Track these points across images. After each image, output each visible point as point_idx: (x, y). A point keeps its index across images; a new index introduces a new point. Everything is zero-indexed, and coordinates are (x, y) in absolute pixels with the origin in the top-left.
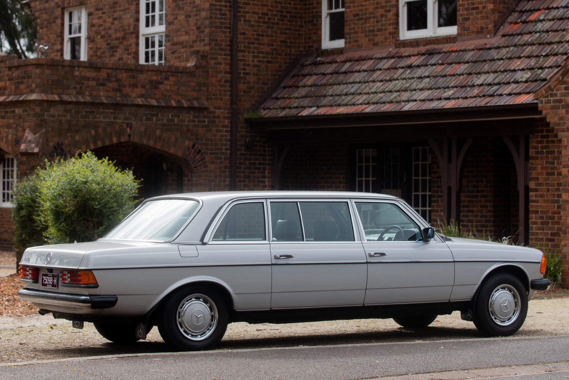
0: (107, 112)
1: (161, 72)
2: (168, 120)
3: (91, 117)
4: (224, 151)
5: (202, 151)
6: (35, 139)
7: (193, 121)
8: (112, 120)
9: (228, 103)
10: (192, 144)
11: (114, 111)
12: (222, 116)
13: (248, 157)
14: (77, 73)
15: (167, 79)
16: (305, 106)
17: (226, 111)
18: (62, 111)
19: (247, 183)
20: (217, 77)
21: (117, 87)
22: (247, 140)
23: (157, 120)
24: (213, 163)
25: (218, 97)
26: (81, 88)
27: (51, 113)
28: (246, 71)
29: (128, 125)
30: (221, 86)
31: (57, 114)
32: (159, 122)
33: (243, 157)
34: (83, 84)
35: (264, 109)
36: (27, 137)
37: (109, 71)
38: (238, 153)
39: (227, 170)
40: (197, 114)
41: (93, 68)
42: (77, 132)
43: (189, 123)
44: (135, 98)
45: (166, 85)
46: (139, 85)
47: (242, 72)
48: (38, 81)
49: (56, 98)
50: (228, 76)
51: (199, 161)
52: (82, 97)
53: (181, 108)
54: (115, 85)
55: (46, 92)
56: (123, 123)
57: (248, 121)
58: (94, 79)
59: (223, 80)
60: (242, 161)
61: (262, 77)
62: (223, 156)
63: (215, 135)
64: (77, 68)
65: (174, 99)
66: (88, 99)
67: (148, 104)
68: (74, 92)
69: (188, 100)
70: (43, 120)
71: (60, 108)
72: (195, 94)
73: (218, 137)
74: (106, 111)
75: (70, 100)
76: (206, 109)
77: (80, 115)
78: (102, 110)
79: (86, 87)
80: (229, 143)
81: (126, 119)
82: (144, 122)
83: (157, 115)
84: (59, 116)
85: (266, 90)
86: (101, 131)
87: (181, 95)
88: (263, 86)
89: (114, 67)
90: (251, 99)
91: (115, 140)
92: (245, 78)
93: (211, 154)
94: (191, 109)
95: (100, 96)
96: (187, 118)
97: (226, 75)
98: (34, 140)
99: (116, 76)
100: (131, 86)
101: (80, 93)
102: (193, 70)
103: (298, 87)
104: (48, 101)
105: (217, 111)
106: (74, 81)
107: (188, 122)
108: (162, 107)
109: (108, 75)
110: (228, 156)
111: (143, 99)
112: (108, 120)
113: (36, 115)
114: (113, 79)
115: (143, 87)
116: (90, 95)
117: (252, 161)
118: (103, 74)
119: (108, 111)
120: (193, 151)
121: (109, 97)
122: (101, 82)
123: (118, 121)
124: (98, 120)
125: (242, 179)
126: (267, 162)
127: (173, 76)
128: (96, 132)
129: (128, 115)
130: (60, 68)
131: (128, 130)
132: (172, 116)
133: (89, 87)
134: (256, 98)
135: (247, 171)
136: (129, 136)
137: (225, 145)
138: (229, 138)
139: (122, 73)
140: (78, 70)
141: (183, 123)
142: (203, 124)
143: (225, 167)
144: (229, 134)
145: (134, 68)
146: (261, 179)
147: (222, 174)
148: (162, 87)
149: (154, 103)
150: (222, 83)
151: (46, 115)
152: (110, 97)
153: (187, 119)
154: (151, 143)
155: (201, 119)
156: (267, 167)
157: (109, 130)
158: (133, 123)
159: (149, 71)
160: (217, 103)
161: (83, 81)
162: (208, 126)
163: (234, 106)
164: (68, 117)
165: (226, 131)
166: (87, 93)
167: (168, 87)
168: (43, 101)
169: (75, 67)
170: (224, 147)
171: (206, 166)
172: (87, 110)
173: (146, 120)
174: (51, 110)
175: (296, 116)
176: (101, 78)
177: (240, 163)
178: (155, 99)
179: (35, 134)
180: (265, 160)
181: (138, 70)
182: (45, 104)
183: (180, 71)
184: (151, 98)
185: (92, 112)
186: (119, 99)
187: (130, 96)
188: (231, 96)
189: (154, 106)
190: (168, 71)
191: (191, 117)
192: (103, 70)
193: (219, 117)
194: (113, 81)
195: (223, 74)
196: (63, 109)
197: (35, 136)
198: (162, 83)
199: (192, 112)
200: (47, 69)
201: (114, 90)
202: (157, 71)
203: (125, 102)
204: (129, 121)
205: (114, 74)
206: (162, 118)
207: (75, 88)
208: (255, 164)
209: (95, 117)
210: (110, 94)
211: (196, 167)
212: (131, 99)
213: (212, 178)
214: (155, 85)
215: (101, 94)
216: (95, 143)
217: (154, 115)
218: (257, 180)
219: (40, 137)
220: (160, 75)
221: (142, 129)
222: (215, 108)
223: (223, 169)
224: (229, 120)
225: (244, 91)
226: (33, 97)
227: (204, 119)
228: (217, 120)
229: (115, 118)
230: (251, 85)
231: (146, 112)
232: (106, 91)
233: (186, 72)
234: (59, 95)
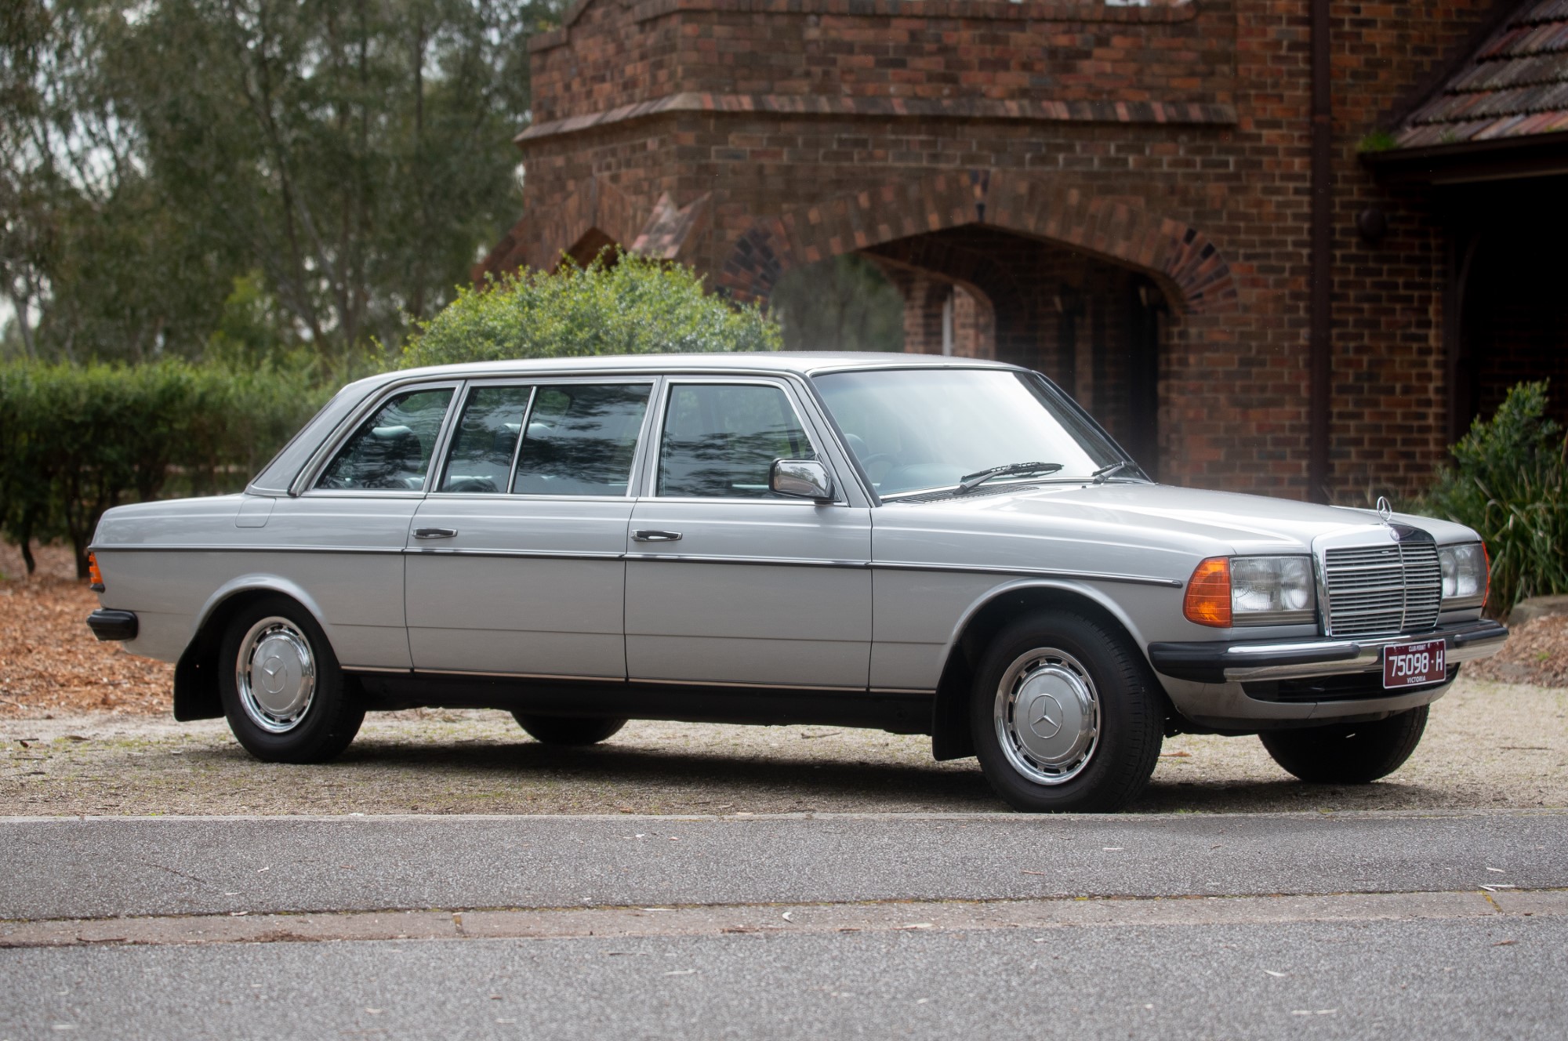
0: (908, 142)
1: (1084, 22)
2: (1108, 161)
3: (856, 157)
4: (1290, 248)
5: (1219, 250)
6: (677, 221)
7: (1189, 164)
8: (925, 164)
9: (1304, 109)
10: (1183, 229)
11: (932, 138)
12: (1281, 146)
13: (1371, 265)
14: (813, 33)
15: (1103, 42)
16: (1501, 111)
17: (1296, 134)
18: (765, 142)
19: (1366, 341)
20: (1264, 33)
21: (941, 69)
22: (1365, 214)
23: (1069, 163)
24: (1254, 283)
25: (1269, 91)
26: (826, 73)
27: (731, 146)
28: (1363, 15)
29: (974, 177)
30: (1277, 59)
31: (748, 149)
32: (1078, 168)
33: (1352, 267)
34: (834, 62)
35: (1415, 125)
36: (659, 216)
37: (915, 24)
38: (1338, 253)
39: (1302, 304)
40: (1199, 143)
41: (863, 16)
42: (813, 198)
43: (1173, 170)
44: (1002, 99)
45: (1101, 59)
46: (1013, 63)
47: (1347, 17)
48: (693, 57)
49: (747, 103)
50: (1301, 32)
51: (1210, 280)
52: (829, 100)
53: (1145, 126)
54: (936, 64)
55: (713, 88)
56: (959, 171)
57: (1365, 160)
58: (867, 49)
59: (1285, 43)
60: (1351, 277)
61: (1412, 32)
62: (1288, 265)
63: (1259, 204)
64: (812, 19)
65: (1126, 101)
66: (848, 105)
67: (1039, 115)
68: (805, 86)
69: (1173, 103)
70: (705, 169)
71: (759, 135)
72: (1196, 85)
73: (1272, 209)
74: (905, 137)
75: (788, 109)
76: (1229, 127)
77: (822, 151)
78: (893, 137)
79: (843, 72)
80: (1306, 226)
81: (970, 159)
82: (1028, 168)
83: (1070, 148)
84: (755, 154)
85: (1427, 68)
86: (888, 195)
87: (1149, 88)
88: (1417, 58)
89: (932, 13)
90: (1380, 96)
91: (934, 222)
92: (1359, 36)
93: (1248, 257)
94: (1177, 127)
95: (888, 96)
96: (1166, 153)
97: (1294, 28)
98: (673, 225)
99: (938, 39)
100: (984, 64)
101: (825, 87)
102: (1190, 14)
103: (1509, 58)
104: (718, 115)
105: (1265, 132)
106: (804, 56)
107: (1171, 164)
108: (1086, 124)
109: (913, 35)
110: (1305, 262)
111: (1026, 102)
112: (913, 164)
113: (683, 154)
114: (929, 47)
115: (1026, 66)
116: (856, 95)
117: (1384, 278)
118: (897, 34)
119: (911, 138)
120: (1187, 249)
121: (916, 97)
122: (891, 55)
123: (942, 166)
124: (878, 164)
125: (1351, 329)
126: (1433, 280)
127: (1123, 33)
128: (874, 198)
129: (974, 147)
130: (759, 19)
131: (978, 191)
132: (1119, 149)
133: (850, 71)
134: (1395, 95)
135: (1366, 306)
136: (981, 208)
137: (1298, 230)
138: (1306, 209)
139: (956, 30)
140: (817, 25)
141: (1156, 170)
142: (1221, 171)
143: (1296, 296)
144: (1306, 199)
145: (993, 15)
146: (1413, 330)
147: (1286, 317)
148: (1086, 66)
149: (1060, 111)
150: (1283, 52)
151: (713, 153)
152: (921, 99)
153: (1166, 159)
154: (1051, 229)
155: (1214, 157)
156: (1434, 294)
157: (913, 191)
158: (993, 170)
159: (1042, 20)
160: (1264, 110)
161: (832, 55)
162: (1236, 176)
163: (1318, 118)
164: (785, 158)
165: (1297, 191)
166: (846, 89)
167: (1108, 67)
168: (705, 114)
169: (806, 14)
170: (1290, 238)
171: (1233, 294)
172: (844, 136)
173: (1033, 162)
174: (732, 137)
175: (1469, 142)
176: (891, 44)
177: (1345, 285)
178: (1064, 100)
179: (680, 207)
180: (1427, 273)
181: (1008, 20)
182: (712, 122)
183: (1145, 19)
184: (1052, 99)
185: (861, 143)
186: (946, 103)
187: (983, 95)
188: (1311, 87)
189: (1057, 123)
190: (1104, 21)
191: (1181, 152)
192: (895, 22)
193: (1272, 151)
194: (931, 54)
195: (1284, 26)
196: (767, 135)
197: (679, 214)
198: (1087, 55)
199: (1183, 138)
200: (720, 23)
201: (931, 77)
202: (1071, 20)
203: (964, 112)
204: (980, 167)
205: (932, 31)
206: (1085, 155)
207: (808, 74)
208: (1396, 286)
209: (871, 157)
210: (919, 90)
211: (1200, 296)
212: (988, 102)
213: (1253, 328)
214: (1065, 61)
215: (892, 90)
216: (871, 229)
217: (1059, 148)
218: (1399, 332)
219: (691, 217)
220: (1082, 31)
221: (1023, 188)
222: (1260, 124)
223: (1288, 301)
224: (1307, 159)
225: (1355, 75)
226: (677, 102)
227: (1223, 157)
228: (1265, 159)
229: (935, 157)
230: (1379, 54)
231: (1034, 140)
232: (909, 81)
233: (1163, 23)
234: (756, 96)
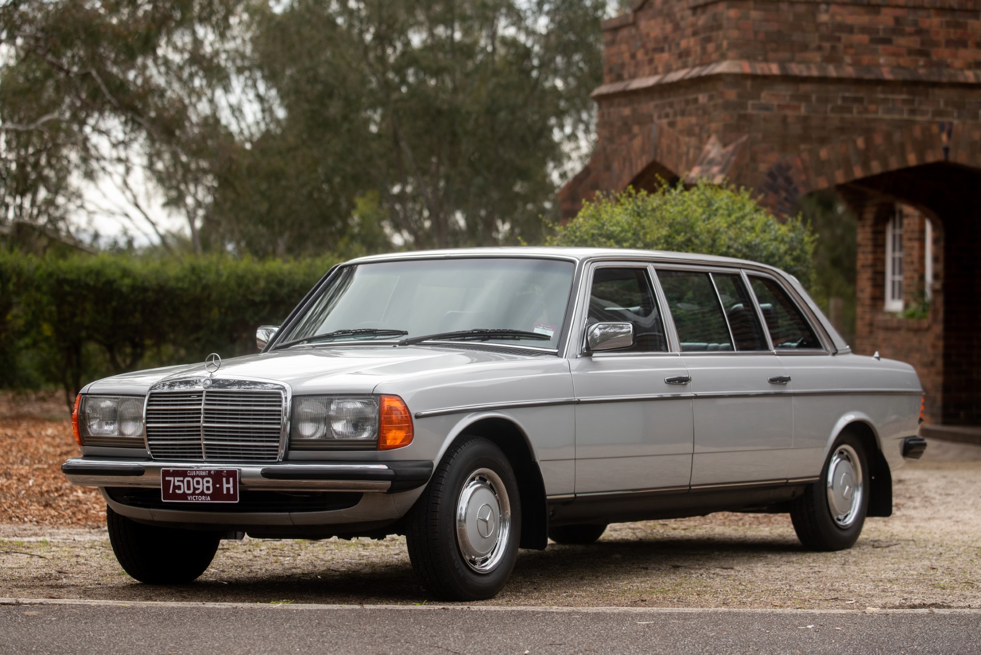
0: (893, 100)
3: (855, 110)
6: (723, 156)
8: (906, 116)
11: (911, 97)
14: (824, 18)
18: (788, 99)
21: (918, 46)
26: (833, 48)
27: (763, 101)
29: (942, 127)
31: (776, 103)
34: (839, 39)
36: (709, 152)
37: (899, 12)
41: (862, 5)
42: (823, 141)
44: (962, 69)
46: (970, 43)
48: (734, 34)
49: (775, 69)
52: (836, 68)
54: (914, 42)
55: (749, 57)
56: (931, 123)
58: (864, 30)
64: (823, 7)
66: (849, 71)
68: (817, 57)
70: (744, 117)
71: (785, 92)
74: (890, 96)
75: (805, 73)
77: (829, 106)
78: (882, 96)
79: (846, 47)
81: (939, 113)
84: (780, 107)
86: (878, 140)
89: (911, 4)
91: (912, 160)
95: (879, 66)
98: (719, 159)
99: (915, 23)
100: (949, 43)
101: (833, 58)
104: (754, 77)
106: (817, 34)
109: (897, 20)
111: (979, 72)
112: (896, 117)
113: (727, 106)
114: (908, 29)
115: (979, 45)
116: (856, 64)
119: (895, 97)
121: (899, 67)
122: (881, 35)
123: (918, 118)
124: (871, 116)
128: (868, 141)
129: (942, 104)
131: (944, 137)
133: (851, 46)
136: (946, 150)
139: (929, 17)
140: (827, 11)
145: (956, 6)
151: (749, 106)
152: (903, 68)
157: (897, 137)
158: (956, 122)
161: (837, 34)
164: (803, 111)
166: (848, 59)
168: (744, 76)
172: (847, 94)
174: (764, 94)
176: (881, 27)
179: (725, 145)
181: (967, 11)
182: (749, 83)
185: (859, 100)
187: (948, 66)
192: (884, 10)
194: (910, 34)
196: (790, 93)
197: (723, 151)
200: (755, 9)
201: (911, 52)
203: (934, 78)
204: (945, 120)
205: (911, 17)
207: (820, 48)
209: (866, 110)
210: (902, 61)
212: (952, 71)
215: (882, 61)
216: (866, 165)
219: (733, 153)
221: (977, 136)
226: (723, 67)
229: (913, 112)
232: (894, 54)
234: (782, 64)
